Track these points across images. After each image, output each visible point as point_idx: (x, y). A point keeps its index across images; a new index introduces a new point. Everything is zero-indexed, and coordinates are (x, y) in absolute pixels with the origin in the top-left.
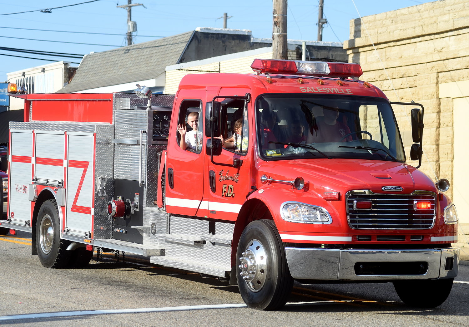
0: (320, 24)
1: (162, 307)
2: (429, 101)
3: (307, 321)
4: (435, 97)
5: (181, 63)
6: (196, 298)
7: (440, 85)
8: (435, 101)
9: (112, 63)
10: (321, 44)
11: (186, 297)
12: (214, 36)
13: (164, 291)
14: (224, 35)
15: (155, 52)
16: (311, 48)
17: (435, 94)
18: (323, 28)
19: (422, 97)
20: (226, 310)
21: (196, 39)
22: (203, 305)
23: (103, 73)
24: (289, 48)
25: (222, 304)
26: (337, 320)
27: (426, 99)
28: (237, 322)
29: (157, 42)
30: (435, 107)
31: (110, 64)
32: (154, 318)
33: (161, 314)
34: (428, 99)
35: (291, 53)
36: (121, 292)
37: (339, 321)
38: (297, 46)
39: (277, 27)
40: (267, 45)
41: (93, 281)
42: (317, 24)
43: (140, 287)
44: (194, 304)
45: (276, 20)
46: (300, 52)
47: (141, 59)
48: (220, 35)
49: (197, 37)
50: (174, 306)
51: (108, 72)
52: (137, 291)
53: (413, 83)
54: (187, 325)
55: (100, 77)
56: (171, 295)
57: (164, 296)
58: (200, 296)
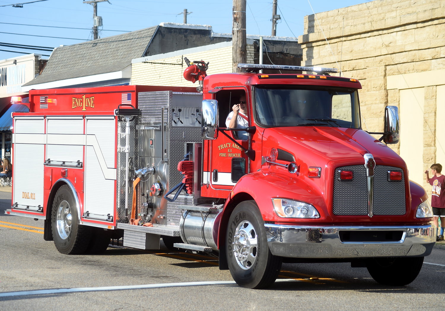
0: (274, 19)
1: (133, 284)
2: (378, 92)
3: (269, 298)
4: (383, 89)
5: (146, 56)
6: (164, 277)
7: (388, 77)
8: (383, 92)
9: (81, 56)
10: (276, 38)
11: (155, 275)
12: (176, 31)
13: (134, 270)
14: (186, 30)
15: (121, 45)
16: (267, 43)
17: (383, 86)
18: (277, 23)
19: (371, 89)
20: (194, 288)
21: (160, 34)
22: (172, 283)
23: (72, 65)
24: (248, 42)
25: (190, 282)
26: (297, 296)
27: (374, 91)
28: (204, 298)
29: (123, 36)
30: (383, 97)
31: (78, 56)
32: (126, 295)
33: (133, 291)
34: (377, 91)
35: (249, 47)
36: (94, 271)
37: (299, 297)
38: (254, 41)
39: (237, 22)
40: (226, 39)
41: (67, 261)
42: (271, 20)
43: (112, 266)
44: (163, 282)
45: (236, 16)
46: (258, 46)
47: (108, 52)
48: (182, 30)
49: (160, 31)
50: (145, 284)
51: (77, 65)
52: (110, 270)
53: (363, 76)
54: (158, 302)
55: (69, 69)
56: (141, 274)
57: (135, 275)
58: (169, 275)
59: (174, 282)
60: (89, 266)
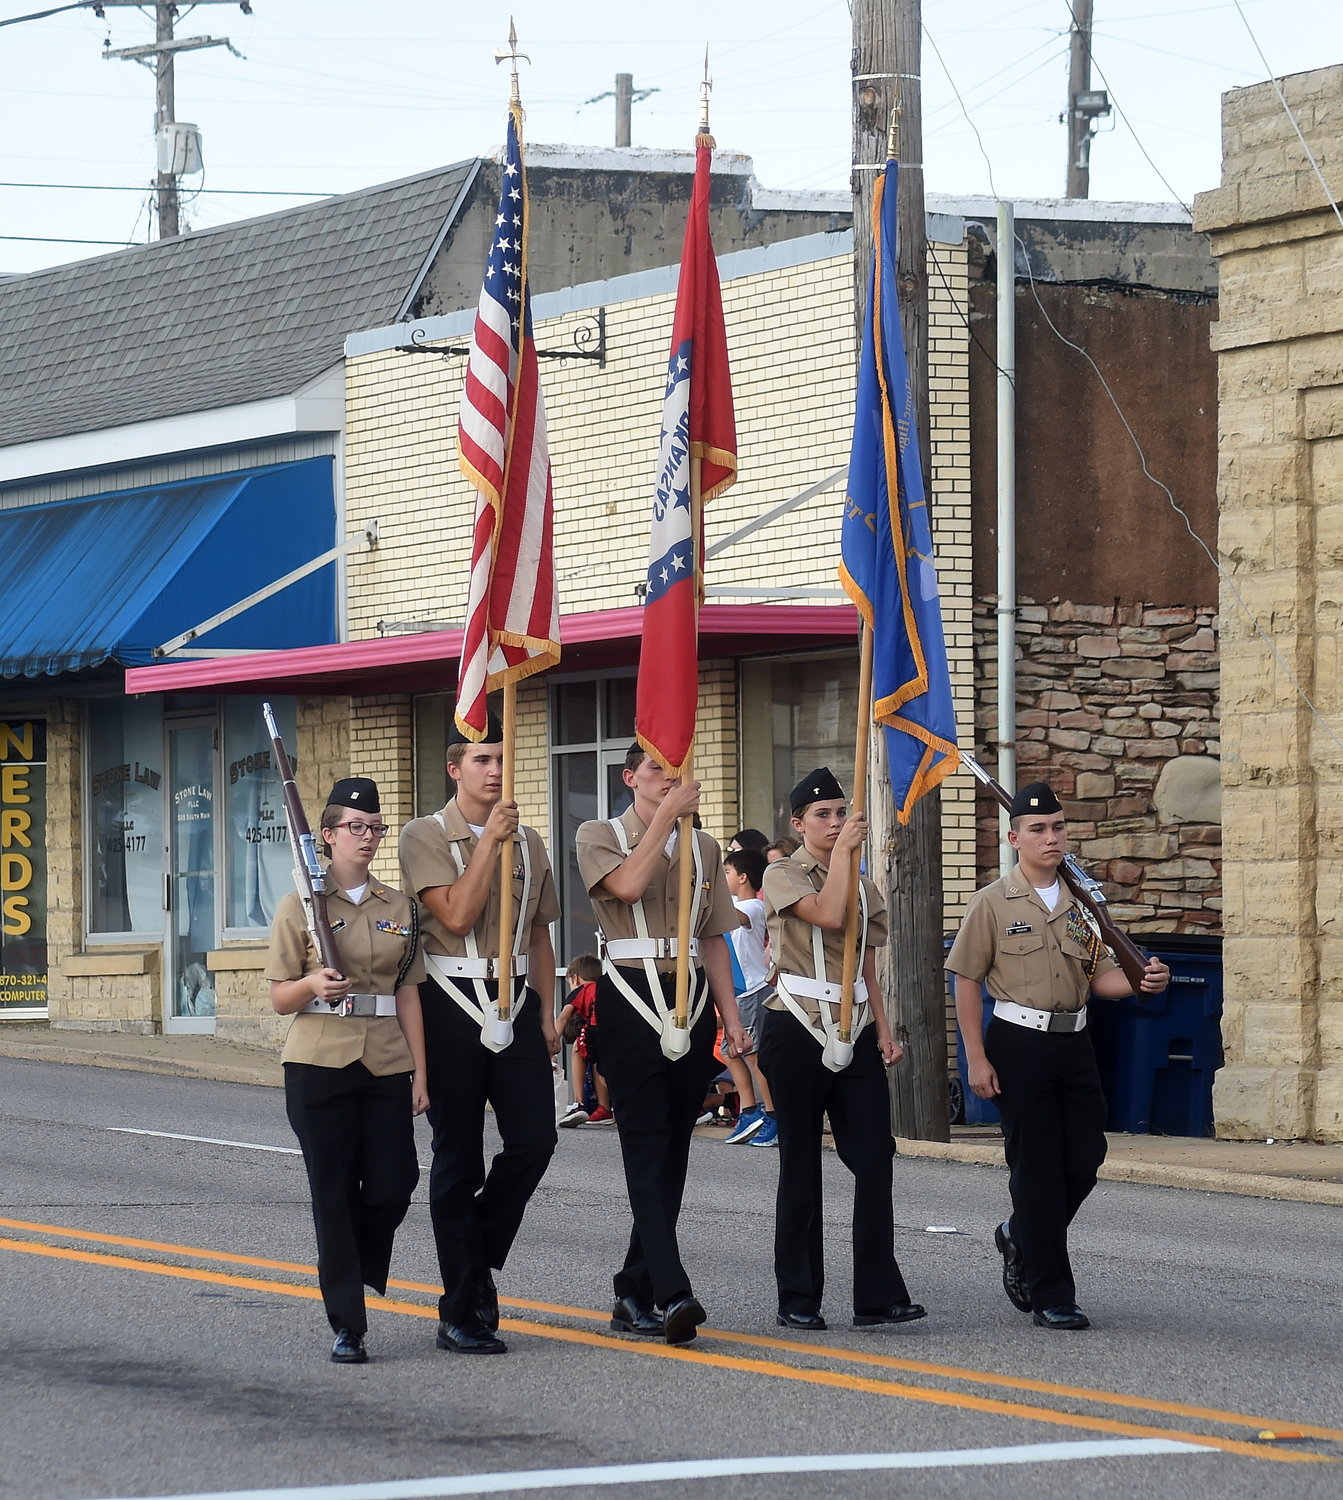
0: (1079, 115)
5: (418, 317)
6: (512, 1437)
9: (88, 324)
10: (1080, 211)
11: (466, 1433)
12: (571, 186)
13: (359, 1409)
14: (620, 179)
15: (290, 265)
16: (1037, 234)
18: (1093, 134)
21: (485, 202)
23: (45, 374)
24: (933, 231)
29: (300, 219)
31: (76, 327)
35: (941, 256)
36: (155, 1414)
38: (970, 223)
39: (876, 133)
40: (827, 221)
41: (21, 1367)
42: (1061, 116)
43: (246, 1390)
44: (505, 1469)
45: (868, 101)
46: (986, 250)
47: (226, 300)
48: (600, 180)
49: (489, 190)
51: (71, 369)
52: (235, 1409)
55: (31, 390)
56: (392, 1426)
57: (361, 1432)
58: (533, 1427)
59: (558, 1465)
60: (129, 1389)
